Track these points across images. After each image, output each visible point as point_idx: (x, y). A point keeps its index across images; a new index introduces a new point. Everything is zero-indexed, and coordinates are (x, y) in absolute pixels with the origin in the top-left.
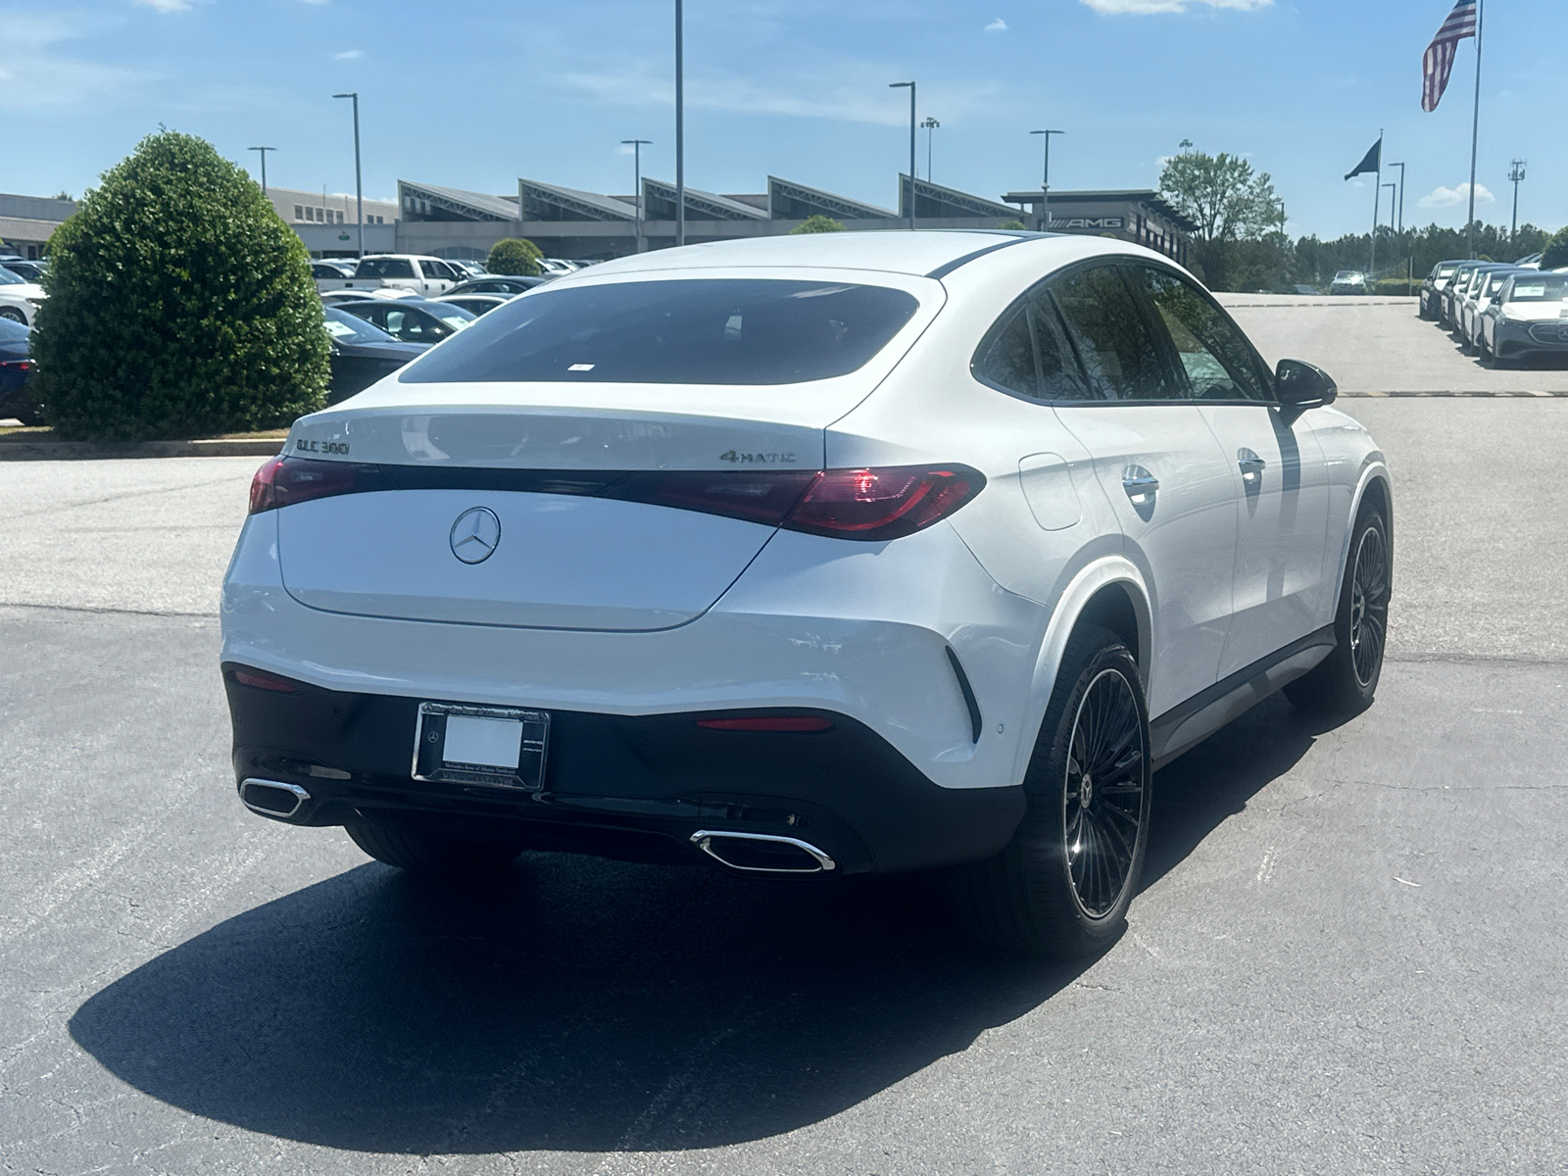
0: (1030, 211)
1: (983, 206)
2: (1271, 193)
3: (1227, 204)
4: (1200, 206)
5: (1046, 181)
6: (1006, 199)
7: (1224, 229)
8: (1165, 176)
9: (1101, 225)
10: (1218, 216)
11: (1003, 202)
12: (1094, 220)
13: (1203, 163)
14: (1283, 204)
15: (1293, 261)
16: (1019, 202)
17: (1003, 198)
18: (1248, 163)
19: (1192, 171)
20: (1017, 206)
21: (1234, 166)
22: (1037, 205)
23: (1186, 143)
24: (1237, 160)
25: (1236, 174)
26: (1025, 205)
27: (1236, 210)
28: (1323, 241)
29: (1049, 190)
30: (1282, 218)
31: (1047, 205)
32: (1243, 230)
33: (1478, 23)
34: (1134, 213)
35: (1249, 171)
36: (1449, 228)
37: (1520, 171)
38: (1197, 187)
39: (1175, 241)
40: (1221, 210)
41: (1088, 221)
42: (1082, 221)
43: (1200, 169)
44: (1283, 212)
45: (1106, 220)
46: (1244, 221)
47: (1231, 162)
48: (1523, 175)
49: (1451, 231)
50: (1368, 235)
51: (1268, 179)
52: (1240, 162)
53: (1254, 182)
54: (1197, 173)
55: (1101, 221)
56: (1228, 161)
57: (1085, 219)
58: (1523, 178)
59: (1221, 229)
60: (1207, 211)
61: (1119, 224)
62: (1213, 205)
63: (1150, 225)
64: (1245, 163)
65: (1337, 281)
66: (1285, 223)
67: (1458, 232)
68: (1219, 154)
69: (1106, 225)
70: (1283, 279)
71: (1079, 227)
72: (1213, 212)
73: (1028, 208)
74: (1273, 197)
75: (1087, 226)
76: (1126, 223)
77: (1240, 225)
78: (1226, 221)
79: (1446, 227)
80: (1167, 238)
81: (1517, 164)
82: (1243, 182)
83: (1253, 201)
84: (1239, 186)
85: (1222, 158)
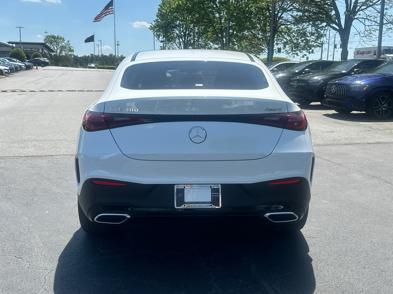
0: (15, 46)
1: (2, 44)
2: (70, 45)
3: (60, 47)
4: (54, 47)
5: (20, 39)
6: (8, 43)
7: (60, 52)
8: (45, 39)
9: (33, 50)
10: (58, 50)
11: (8, 44)
12: (31, 49)
13: (54, 37)
14: (73, 48)
15: (73, 61)
16: (12, 44)
17: (8, 42)
18: (64, 38)
19: (51, 39)
20: (11, 45)
21: (61, 38)
22: (16, 45)
23: (46, 32)
24: (61, 37)
25: (61, 40)
26: (13, 45)
27: (63, 48)
28: (79, 56)
29: (21, 41)
30: (73, 51)
31: (21, 45)
32: (64, 53)
33: (114, 11)
34: (41, 48)
35: (64, 40)
36: (106, 55)
37: (118, 44)
38: (52, 43)
39: (50, 55)
40: (59, 48)
41: (30, 49)
42: (28, 49)
43: (53, 39)
44: (73, 50)
45: (34, 49)
46: (64, 51)
47: (60, 37)
48: (119, 44)
49: (106, 56)
50: (89, 56)
51: (69, 42)
52: (62, 37)
53: (66, 42)
54: (52, 39)
55: (33, 49)
56: (59, 37)
57: (29, 49)
58: (119, 45)
59: (59, 52)
60: (55, 48)
61: (37, 50)
62: (57, 47)
63: (45, 51)
64: (63, 38)
65: (89, 65)
66: (74, 52)
67: (108, 56)
68: (57, 35)
69: (34, 50)
70: (70, 64)
71: (28, 50)
72: (57, 49)
73: (14, 45)
74: (70, 46)
75: (29, 50)
76: (39, 50)
77: (63, 52)
78: (60, 51)
79: (105, 55)
80: (48, 54)
81: (118, 42)
82: (63, 42)
83: (66, 47)
84: (62, 43)
85: (58, 36)
